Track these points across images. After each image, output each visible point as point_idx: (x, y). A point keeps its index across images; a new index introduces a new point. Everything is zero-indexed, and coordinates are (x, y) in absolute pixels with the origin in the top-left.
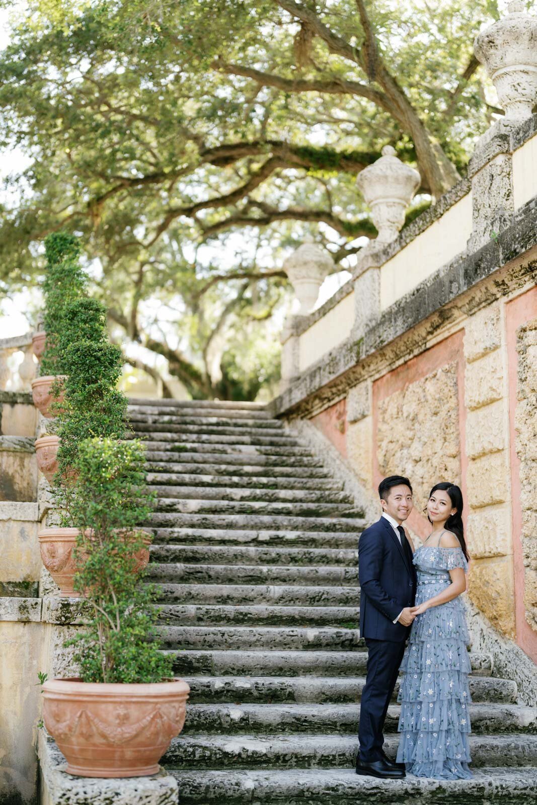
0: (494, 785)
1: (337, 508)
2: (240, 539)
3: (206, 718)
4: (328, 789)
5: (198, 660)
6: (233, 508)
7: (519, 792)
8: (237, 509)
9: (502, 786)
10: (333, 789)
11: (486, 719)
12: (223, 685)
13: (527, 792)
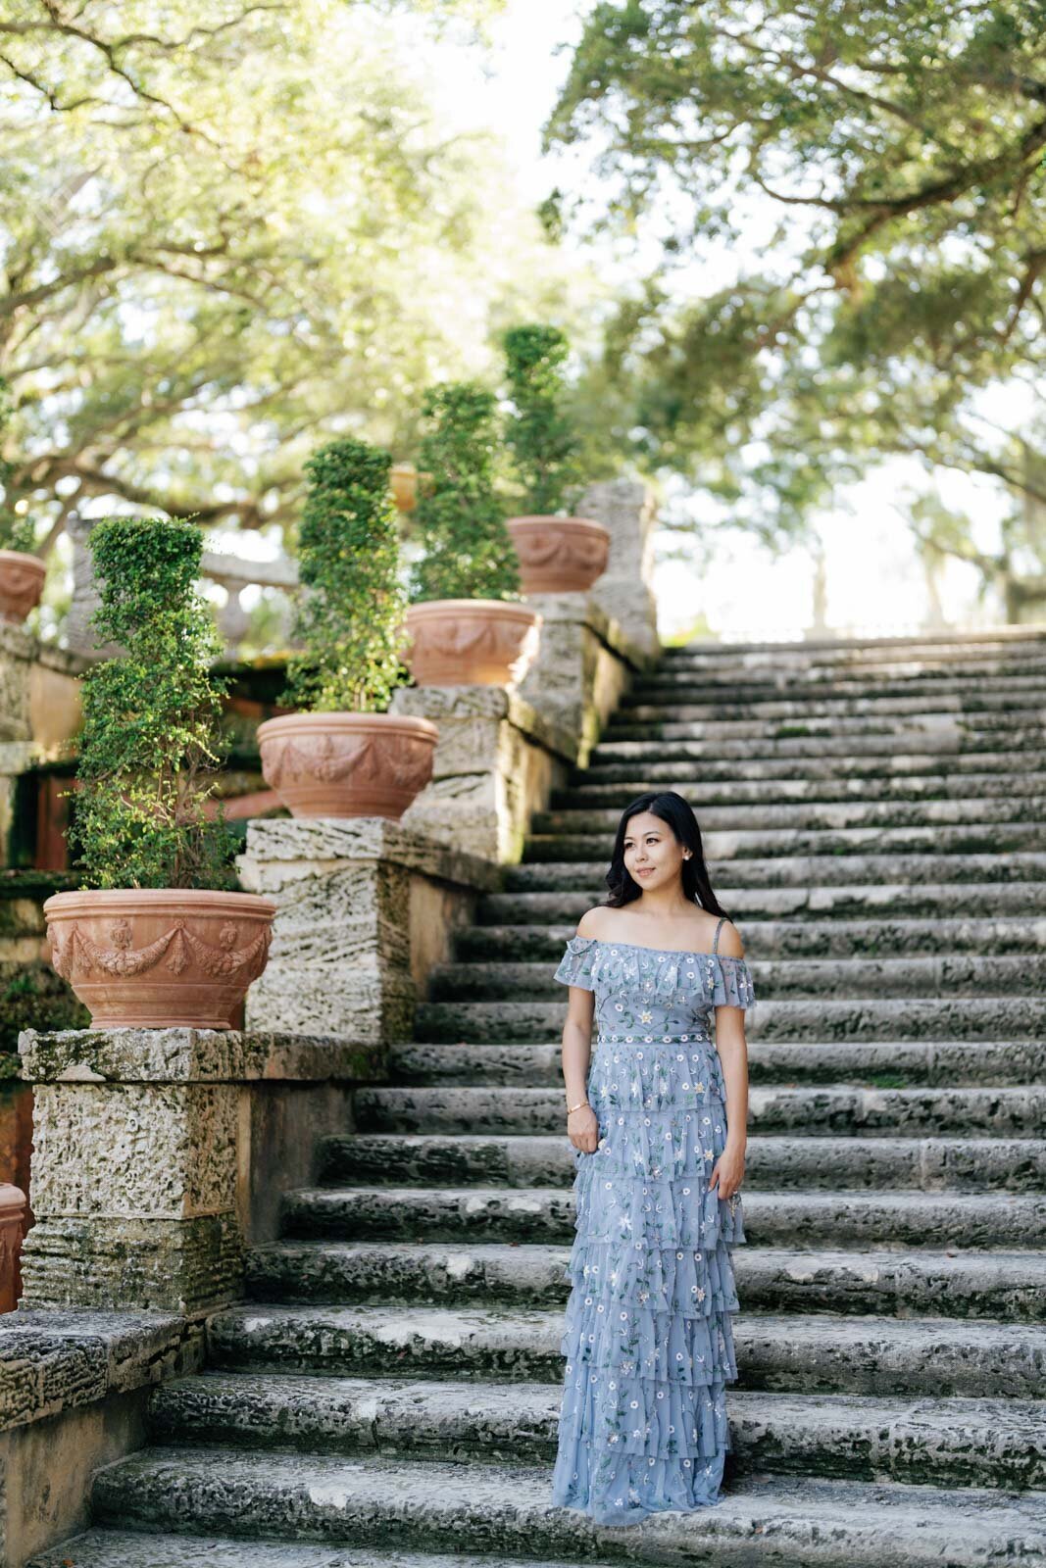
0: (892, 1437)
1: (1036, 833)
2: (771, 908)
3: (397, 1273)
4: (527, 1428)
5: (477, 1156)
6: (806, 844)
7: (950, 1457)
8: (815, 846)
9: (910, 1440)
10: (536, 1428)
11: (1013, 1287)
12: (483, 1206)
13: (970, 1456)
